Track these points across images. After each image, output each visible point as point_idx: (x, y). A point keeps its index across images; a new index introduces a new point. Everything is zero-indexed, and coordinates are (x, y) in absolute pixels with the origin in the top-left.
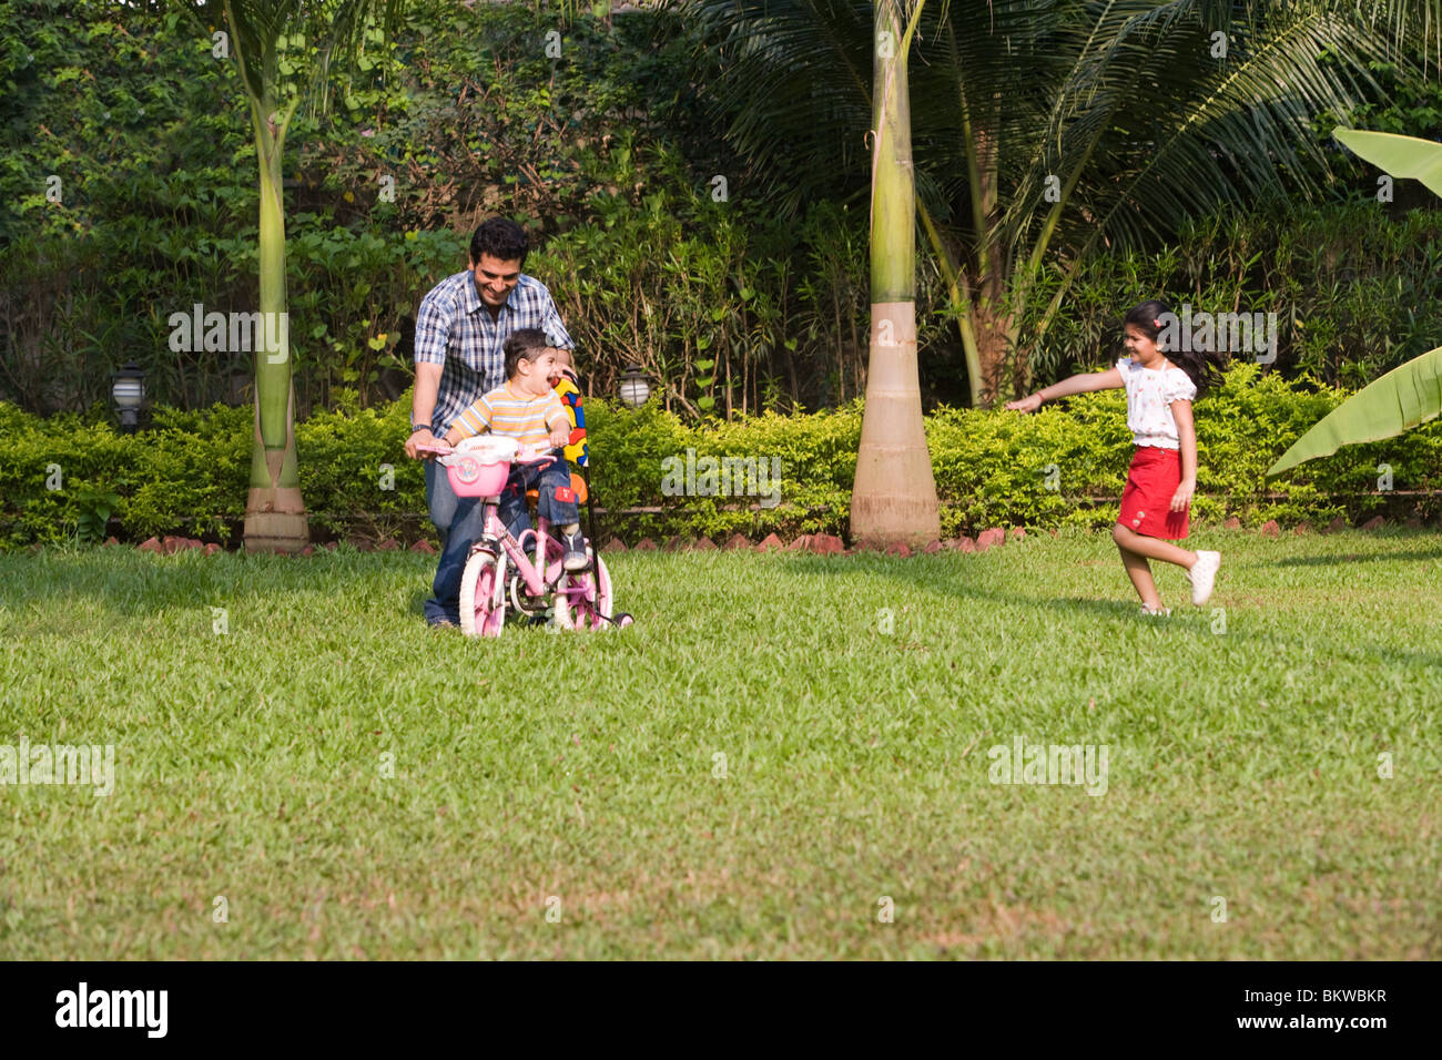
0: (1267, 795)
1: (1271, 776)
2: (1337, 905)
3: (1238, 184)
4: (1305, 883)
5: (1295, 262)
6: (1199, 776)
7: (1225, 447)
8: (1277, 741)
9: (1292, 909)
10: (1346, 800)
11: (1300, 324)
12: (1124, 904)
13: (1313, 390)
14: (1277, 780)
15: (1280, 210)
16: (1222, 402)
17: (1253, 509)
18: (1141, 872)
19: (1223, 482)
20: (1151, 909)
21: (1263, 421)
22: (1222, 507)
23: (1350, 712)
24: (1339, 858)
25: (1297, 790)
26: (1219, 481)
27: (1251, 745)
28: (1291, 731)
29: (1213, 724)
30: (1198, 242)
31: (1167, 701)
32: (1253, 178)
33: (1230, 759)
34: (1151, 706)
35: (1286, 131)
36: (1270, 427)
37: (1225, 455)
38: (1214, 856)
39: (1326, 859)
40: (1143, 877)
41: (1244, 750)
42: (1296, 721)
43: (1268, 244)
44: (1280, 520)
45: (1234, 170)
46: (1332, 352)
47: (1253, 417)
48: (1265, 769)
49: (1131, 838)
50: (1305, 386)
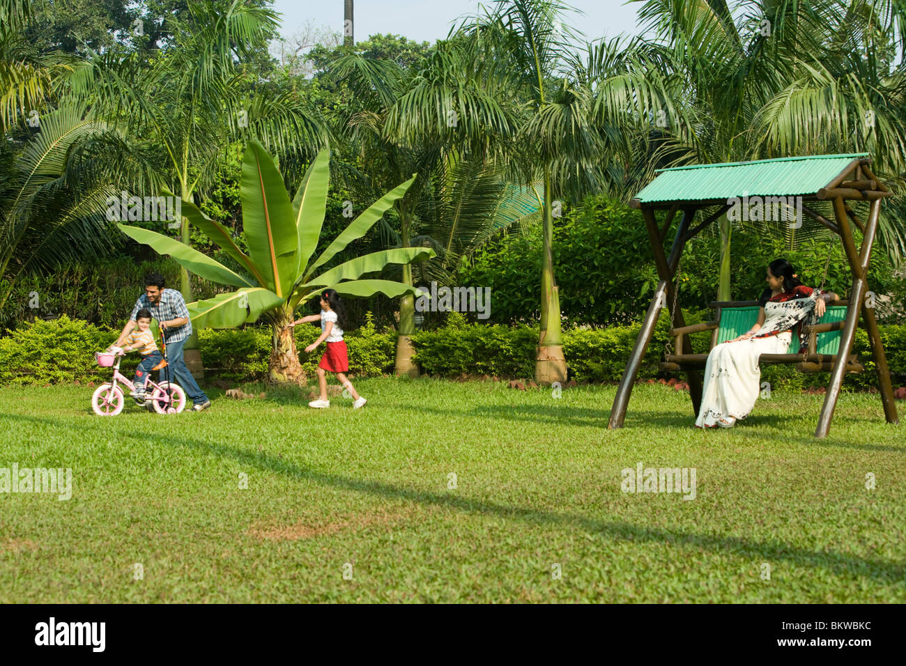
0: (107, 491)
1: (107, 484)
2: (142, 536)
3: (77, 250)
4: (128, 527)
5: (99, 280)
6: (79, 484)
7: (74, 353)
8: (108, 470)
9: (125, 538)
10: (138, 493)
11: (101, 305)
12: (59, 537)
13: (107, 330)
14: (110, 485)
15: (93, 260)
16: (73, 335)
17: (84, 377)
18: (62, 524)
19: (73, 366)
20: (70, 539)
21: (88, 343)
22: (72, 376)
23: (135, 458)
24: (140, 516)
25: (118, 490)
26: (71, 366)
27: (98, 471)
28: (113, 465)
29: (82, 463)
30: (62, 272)
31: (63, 454)
32: (84, 249)
33: (90, 477)
34: (56, 456)
35: (96, 230)
36: (91, 345)
37: (74, 356)
38: (91, 517)
39: (135, 517)
40: (65, 526)
41: (95, 473)
42: (114, 461)
43: (89, 274)
44: (95, 381)
45: (75, 245)
46: (113, 316)
47: (84, 341)
48: (105, 481)
49: (56, 509)
50: (105, 329)
